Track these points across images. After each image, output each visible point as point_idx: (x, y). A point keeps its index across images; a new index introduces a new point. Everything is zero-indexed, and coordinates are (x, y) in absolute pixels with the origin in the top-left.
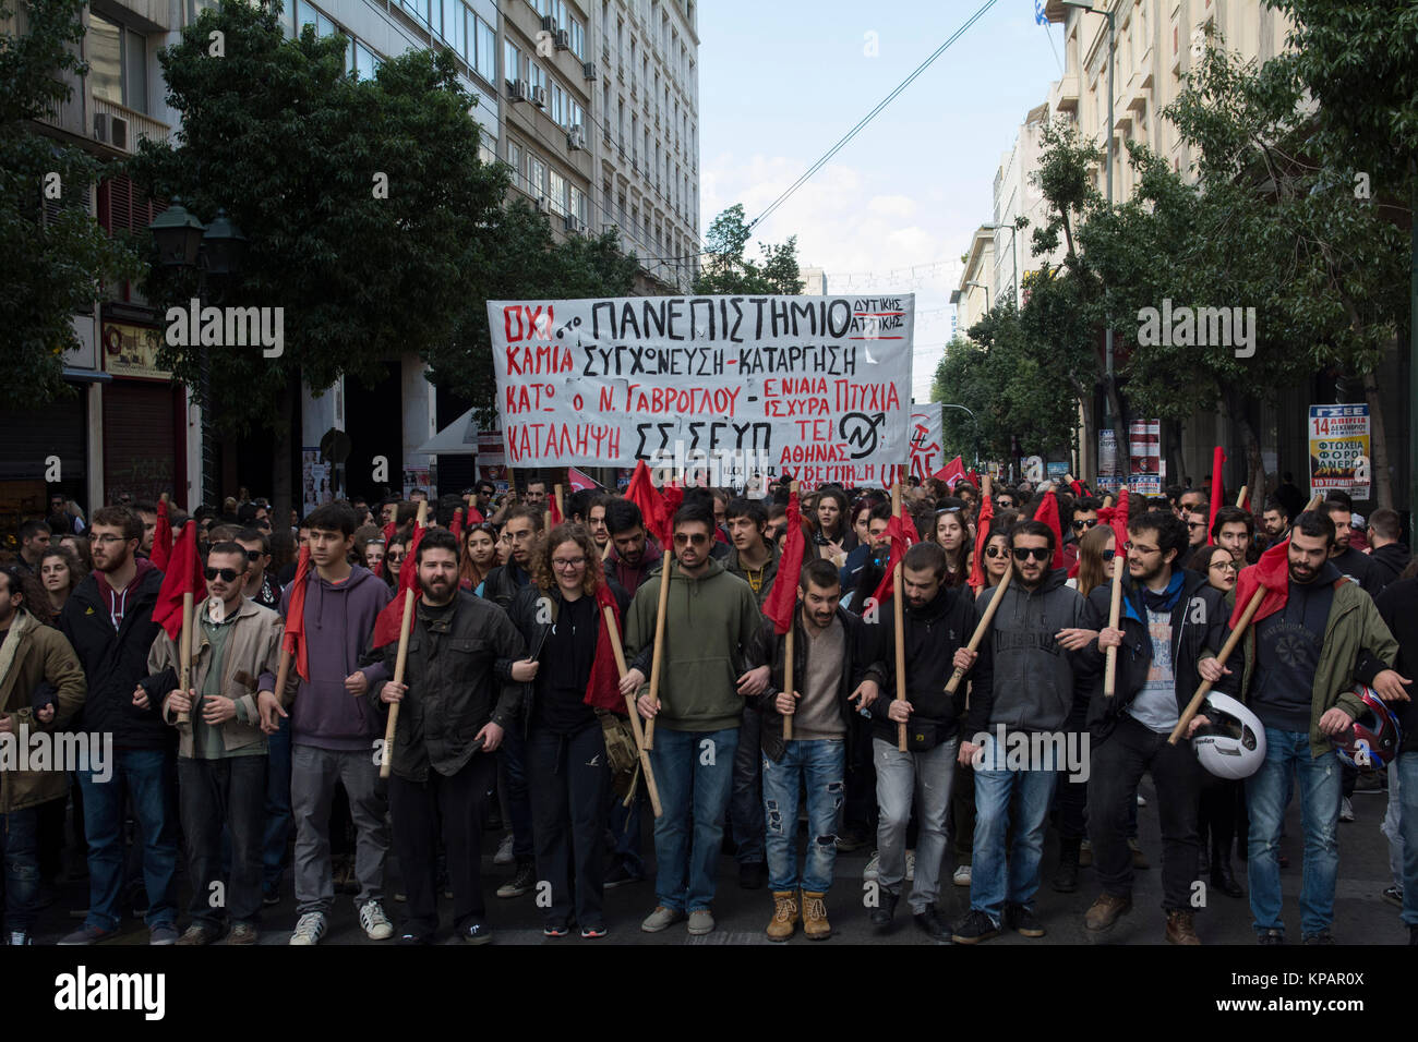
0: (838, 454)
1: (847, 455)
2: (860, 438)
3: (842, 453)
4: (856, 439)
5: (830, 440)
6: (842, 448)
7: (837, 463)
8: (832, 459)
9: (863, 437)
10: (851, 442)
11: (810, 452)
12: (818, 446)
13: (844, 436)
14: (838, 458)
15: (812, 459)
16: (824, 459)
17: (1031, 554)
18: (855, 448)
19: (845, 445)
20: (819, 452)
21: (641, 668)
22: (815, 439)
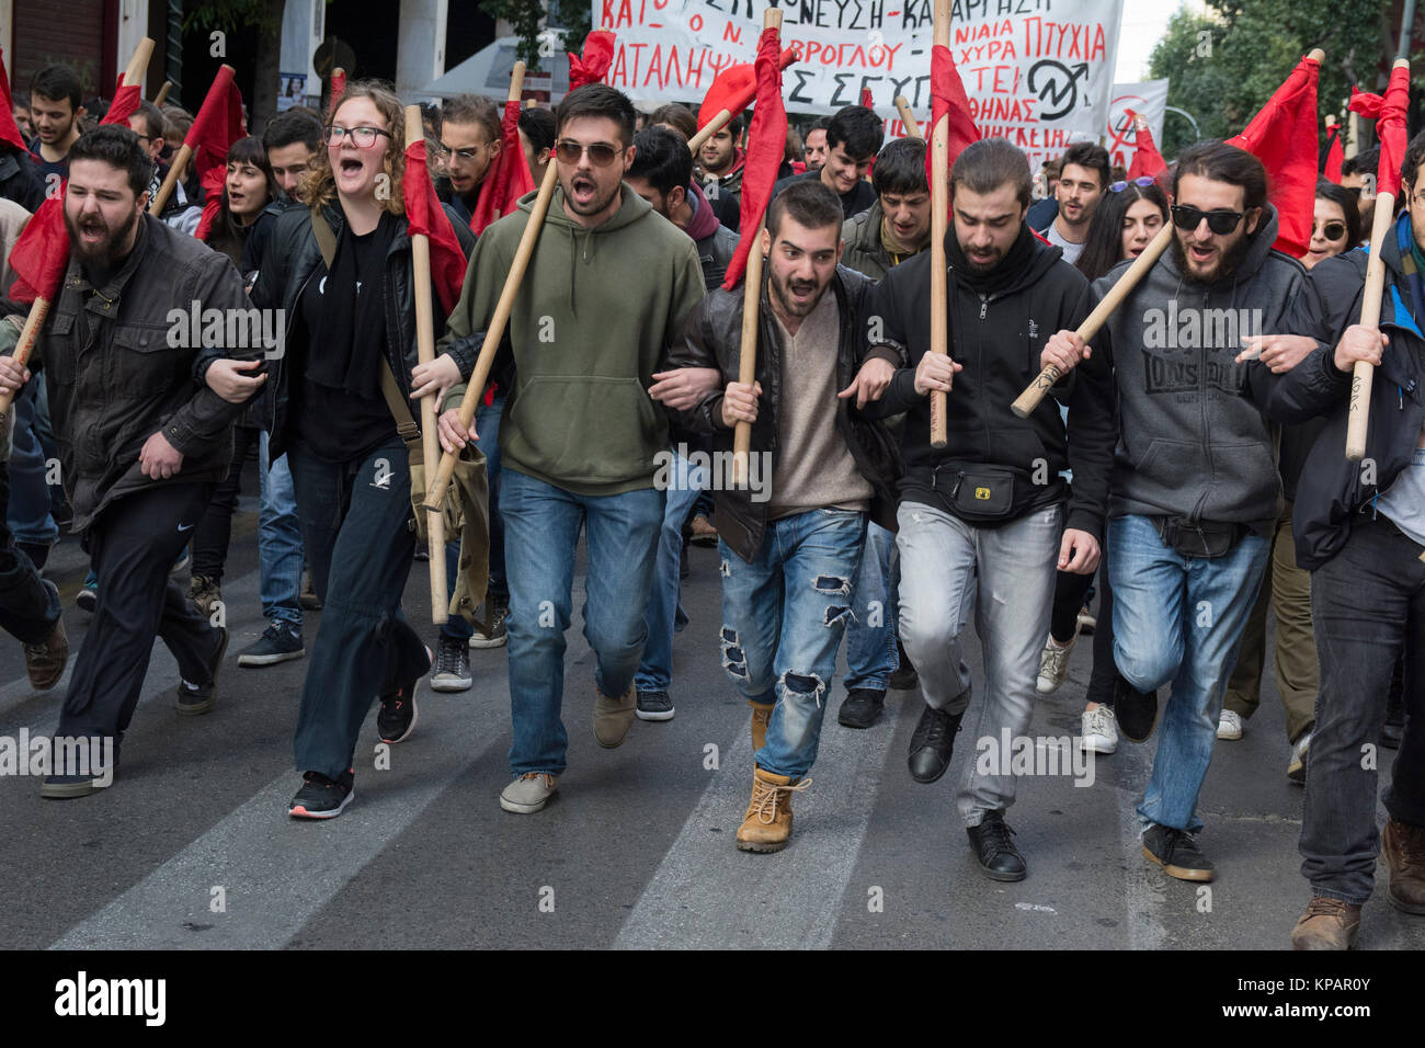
0: (1024, 113)
1: (1036, 115)
2: (1054, 93)
3: (1029, 111)
4: (1049, 95)
5: (1014, 91)
6: (1029, 104)
7: (1022, 124)
8: (1016, 118)
9: (1058, 92)
10: (1042, 97)
11: (988, 107)
12: (999, 101)
13: (1032, 89)
14: (1023, 117)
15: (989, 117)
16: (1005, 118)
17: (1204, 222)
18: (1047, 106)
19: (1033, 101)
20: (1000, 107)
21: (458, 357)
22: (996, 90)
